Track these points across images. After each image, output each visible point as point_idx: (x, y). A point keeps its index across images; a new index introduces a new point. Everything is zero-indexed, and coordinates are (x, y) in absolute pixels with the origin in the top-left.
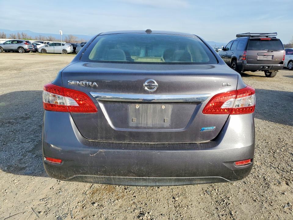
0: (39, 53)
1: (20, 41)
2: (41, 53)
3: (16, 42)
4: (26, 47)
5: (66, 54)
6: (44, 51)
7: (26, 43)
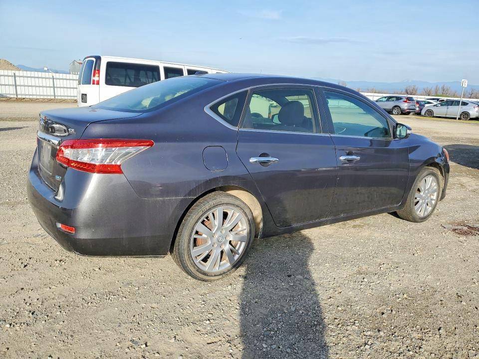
0: (423, 116)
1: (398, 97)
2: (425, 116)
3: (395, 99)
4: (405, 106)
5: (466, 120)
6: (430, 113)
7: (405, 100)
